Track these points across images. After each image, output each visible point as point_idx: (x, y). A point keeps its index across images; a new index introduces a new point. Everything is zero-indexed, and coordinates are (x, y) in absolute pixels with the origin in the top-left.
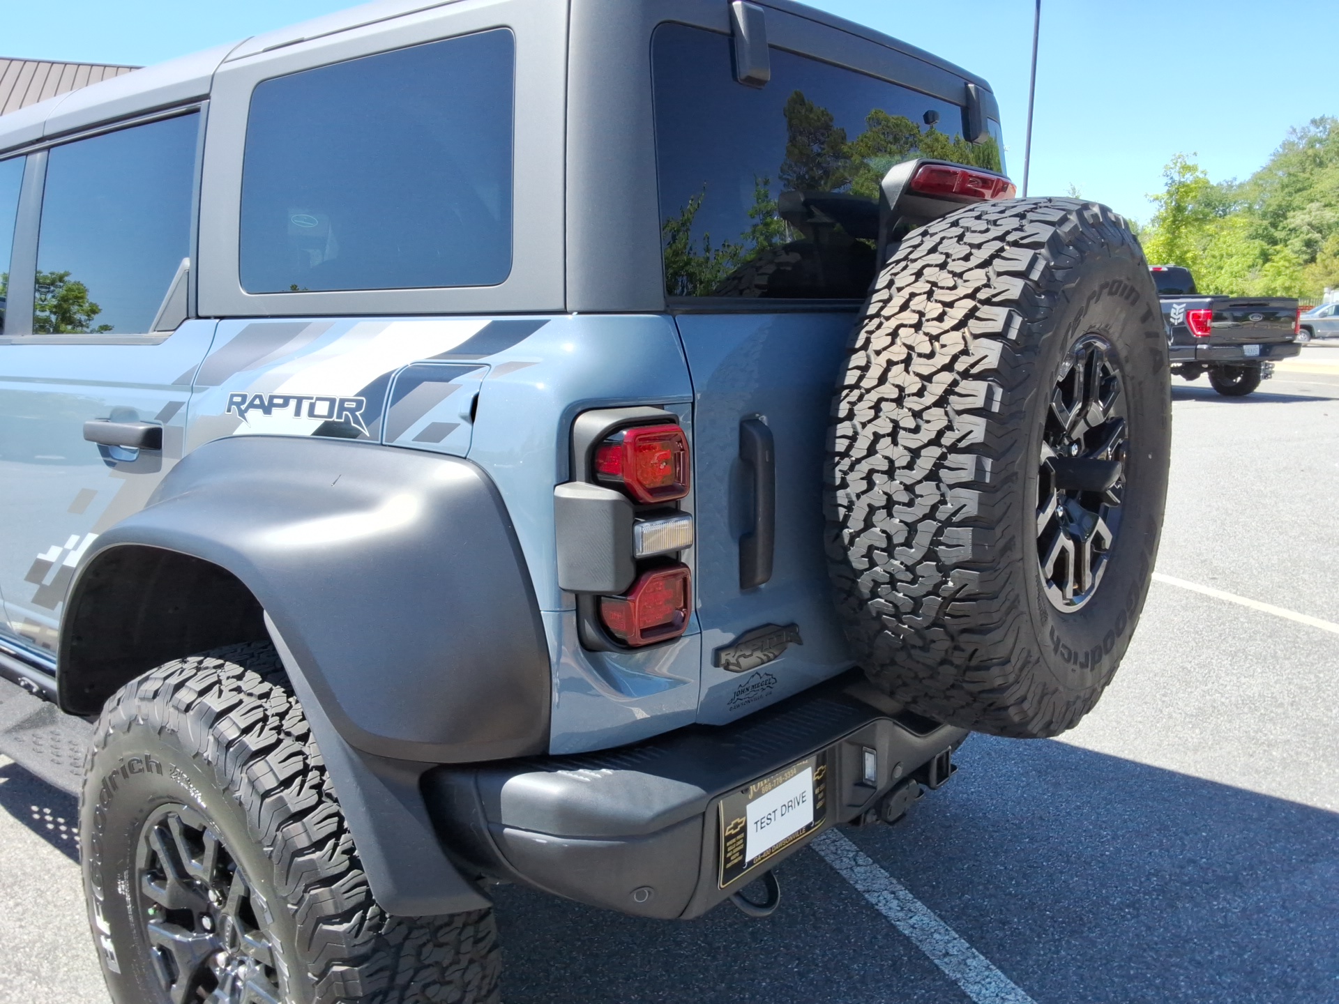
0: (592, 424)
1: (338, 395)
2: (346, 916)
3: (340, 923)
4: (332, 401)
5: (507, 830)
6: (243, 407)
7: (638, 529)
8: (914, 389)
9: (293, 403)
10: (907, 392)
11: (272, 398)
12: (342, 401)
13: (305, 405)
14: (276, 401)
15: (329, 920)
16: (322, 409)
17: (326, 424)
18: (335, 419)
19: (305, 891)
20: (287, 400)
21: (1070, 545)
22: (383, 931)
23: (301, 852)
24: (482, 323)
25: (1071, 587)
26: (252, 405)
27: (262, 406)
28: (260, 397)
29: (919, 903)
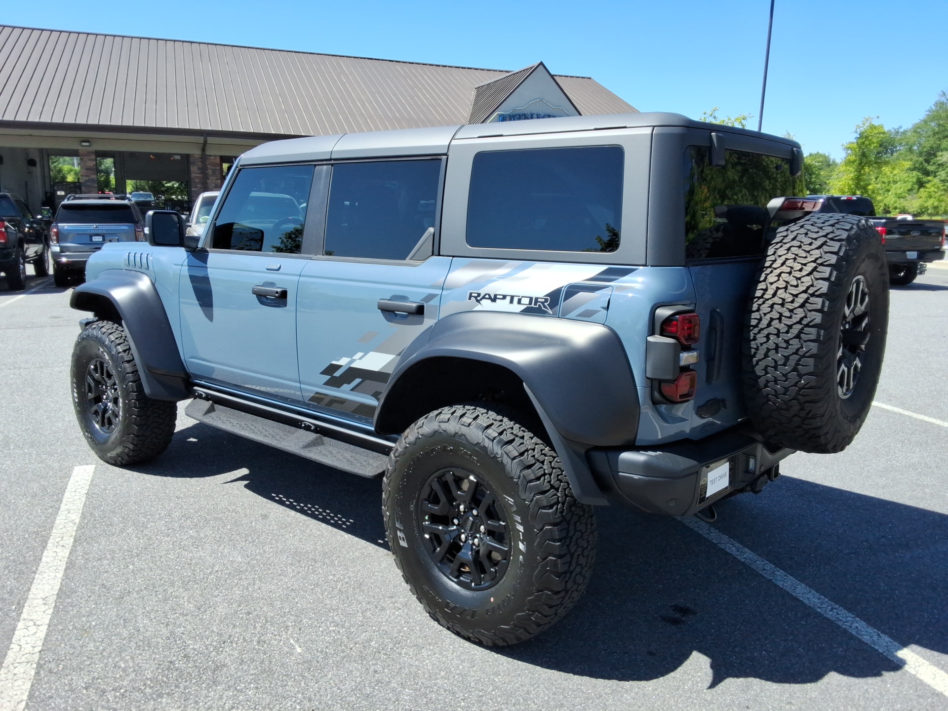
0: (664, 313)
1: (534, 296)
2: (551, 507)
3: (549, 509)
4: (531, 299)
5: (620, 474)
6: (479, 298)
7: (681, 355)
8: (790, 299)
9: (508, 298)
10: (786, 301)
11: (495, 296)
12: (537, 299)
13: (516, 300)
14: (498, 297)
15: (544, 508)
16: (526, 301)
17: (527, 307)
18: (533, 305)
19: (534, 496)
20: (504, 297)
21: (846, 369)
22: (564, 514)
23: (531, 481)
24: (604, 268)
25: (845, 388)
26: (484, 298)
27: (490, 298)
28: (489, 295)
29: (746, 549)
